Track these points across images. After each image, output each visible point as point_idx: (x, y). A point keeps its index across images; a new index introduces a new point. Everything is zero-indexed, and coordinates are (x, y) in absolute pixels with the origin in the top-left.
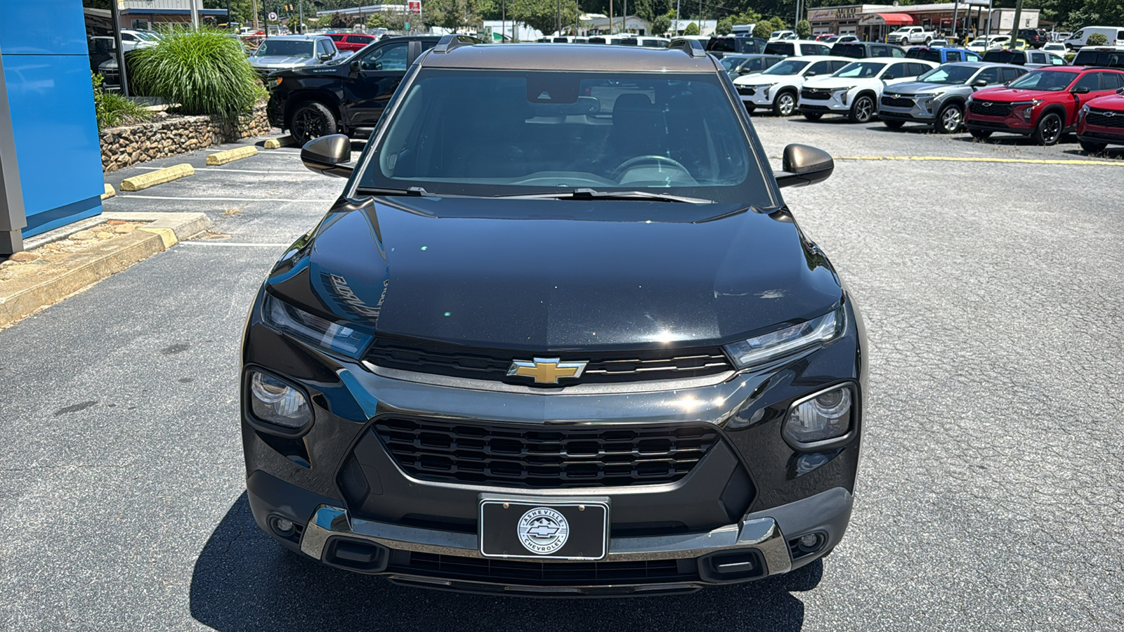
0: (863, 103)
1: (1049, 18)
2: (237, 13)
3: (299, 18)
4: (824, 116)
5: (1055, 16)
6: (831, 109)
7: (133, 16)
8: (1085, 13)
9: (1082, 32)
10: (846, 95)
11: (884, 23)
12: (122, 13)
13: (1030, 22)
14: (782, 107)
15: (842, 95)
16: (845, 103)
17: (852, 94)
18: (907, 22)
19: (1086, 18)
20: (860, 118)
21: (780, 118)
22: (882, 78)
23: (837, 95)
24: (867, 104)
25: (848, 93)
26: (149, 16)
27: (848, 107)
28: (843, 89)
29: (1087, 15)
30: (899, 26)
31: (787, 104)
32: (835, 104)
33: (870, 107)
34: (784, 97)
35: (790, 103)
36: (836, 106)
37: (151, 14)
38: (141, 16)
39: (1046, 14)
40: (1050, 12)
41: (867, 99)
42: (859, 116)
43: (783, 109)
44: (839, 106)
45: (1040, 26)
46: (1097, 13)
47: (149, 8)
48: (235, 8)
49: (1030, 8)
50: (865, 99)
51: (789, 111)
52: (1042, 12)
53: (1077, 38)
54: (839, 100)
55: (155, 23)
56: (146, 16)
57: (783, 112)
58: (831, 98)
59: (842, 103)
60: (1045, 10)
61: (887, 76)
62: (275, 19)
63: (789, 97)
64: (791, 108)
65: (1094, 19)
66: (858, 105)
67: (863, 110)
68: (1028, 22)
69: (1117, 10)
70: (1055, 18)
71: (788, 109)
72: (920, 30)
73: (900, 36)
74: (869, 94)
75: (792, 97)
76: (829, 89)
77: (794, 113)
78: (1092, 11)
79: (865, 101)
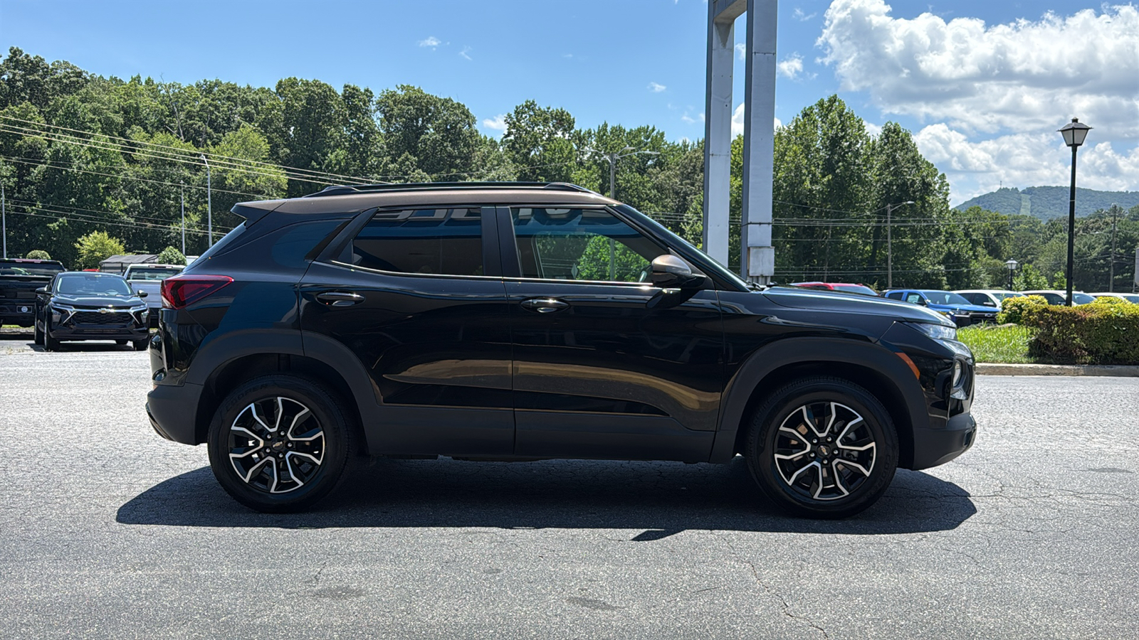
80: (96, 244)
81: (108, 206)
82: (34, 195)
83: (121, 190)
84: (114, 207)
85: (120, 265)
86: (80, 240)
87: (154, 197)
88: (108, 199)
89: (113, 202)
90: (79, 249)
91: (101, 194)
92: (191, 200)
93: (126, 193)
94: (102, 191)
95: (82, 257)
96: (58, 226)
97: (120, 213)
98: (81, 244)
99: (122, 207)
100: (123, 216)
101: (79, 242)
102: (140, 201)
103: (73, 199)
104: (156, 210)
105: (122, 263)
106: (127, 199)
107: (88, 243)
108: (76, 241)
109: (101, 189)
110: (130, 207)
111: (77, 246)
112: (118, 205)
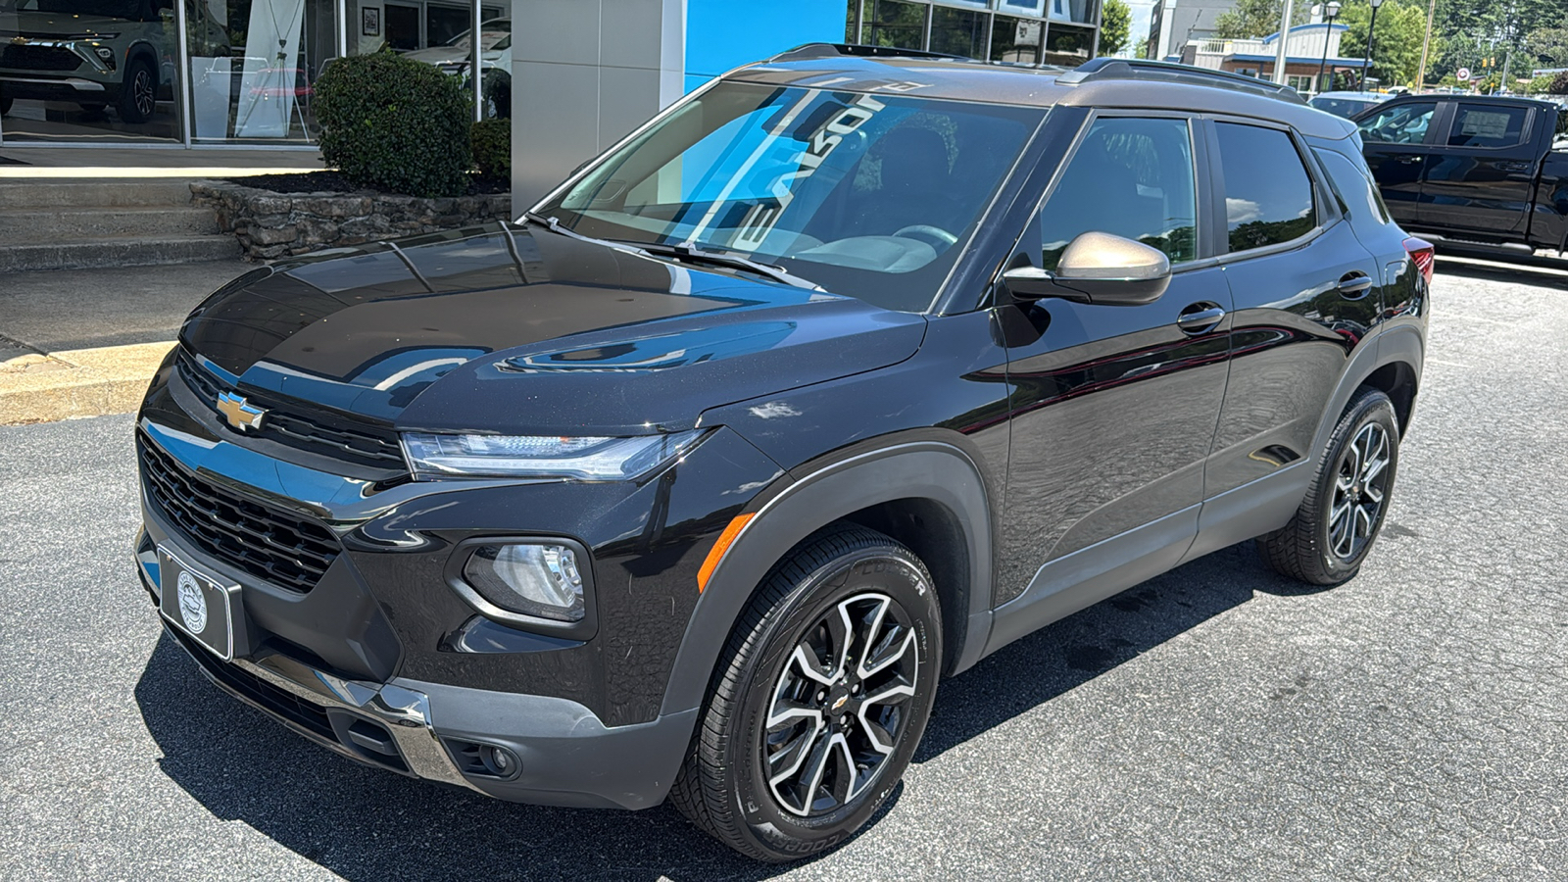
2: (1395, 67)
3: (1501, 78)
7: (1238, 64)
12: (1227, 60)
26: (1259, 65)
37: (1262, 63)
38: (1250, 64)
47: (1263, 53)
48: (1394, 58)
55: (1264, 74)
56: (1255, 65)
62: (1466, 79)
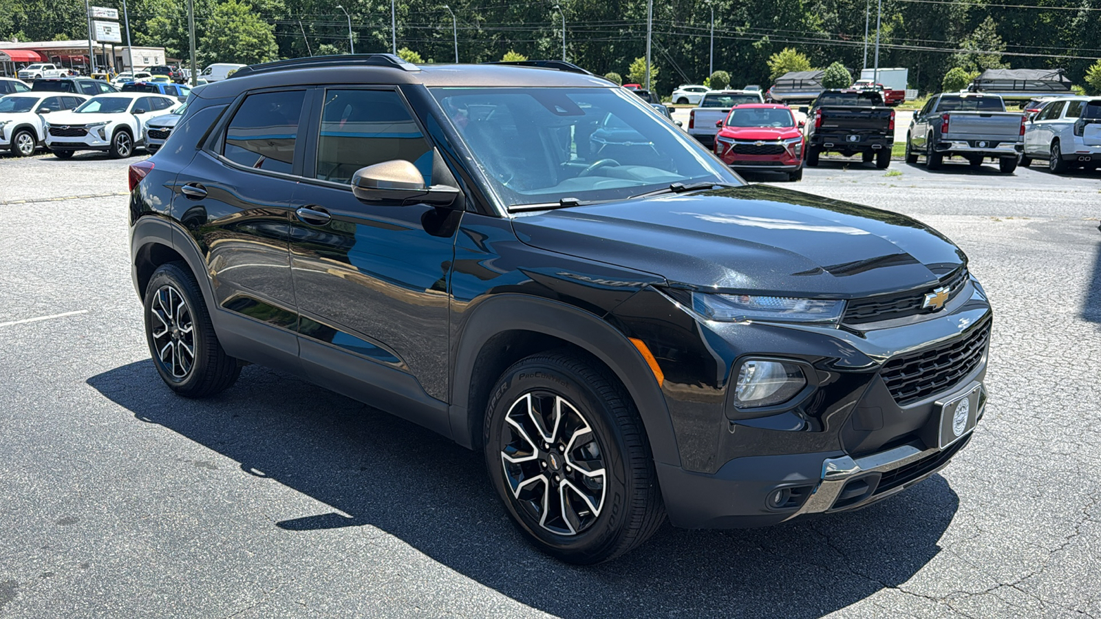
0: (121, 138)
1: (172, 56)
4: (76, 154)
5: (177, 54)
6: (91, 145)
8: (204, 51)
9: (211, 69)
10: (103, 130)
11: (10, 60)
13: (158, 59)
14: (21, 146)
15: (99, 130)
16: (104, 138)
17: (109, 130)
18: (35, 58)
19: (206, 56)
20: (121, 152)
21: (22, 158)
22: (132, 112)
23: (93, 131)
24: (125, 139)
25: (106, 129)
27: (108, 143)
28: (98, 124)
29: (206, 54)
30: (29, 62)
31: (26, 143)
32: (92, 139)
33: (128, 141)
34: (22, 136)
35: (29, 142)
36: (96, 142)
39: (169, 53)
40: (173, 50)
41: (124, 134)
42: (120, 151)
43: (24, 149)
44: (98, 142)
45: (168, 63)
46: (215, 52)
49: (153, 46)
50: (122, 133)
51: (30, 151)
52: (166, 51)
53: (208, 74)
54: (97, 135)
57: (24, 152)
58: (88, 134)
59: (101, 139)
60: (167, 48)
61: (136, 111)
63: (26, 136)
64: (32, 147)
65: (213, 57)
66: (117, 140)
67: (123, 144)
68: (156, 60)
69: (230, 49)
70: (178, 56)
71: (29, 148)
72: (52, 68)
73: (32, 74)
74: (124, 129)
75: (30, 136)
76: (84, 125)
77: (36, 152)
78: (209, 50)
79: (123, 136)
80: (785, 61)
81: (806, 22)
82: (745, 16)
83: (820, 6)
84: (812, 22)
85: (792, 82)
86: (772, 57)
87: (853, 9)
88: (808, 14)
89: (811, 17)
90: (771, 66)
91: (801, 10)
92: (887, 10)
93: (825, 7)
94: (802, 7)
95: (773, 73)
96: (761, 44)
97: (817, 28)
98: (773, 62)
99: (819, 22)
100: (819, 31)
101: (771, 60)
102: (837, 15)
103: (776, 17)
104: (853, 23)
105: (794, 80)
106: (825, 14)
107: (779, 61)
108: (769, 60)
109: (801, 5)
110: (827, 21)
111: (769, 63)
112: (815, 20)
